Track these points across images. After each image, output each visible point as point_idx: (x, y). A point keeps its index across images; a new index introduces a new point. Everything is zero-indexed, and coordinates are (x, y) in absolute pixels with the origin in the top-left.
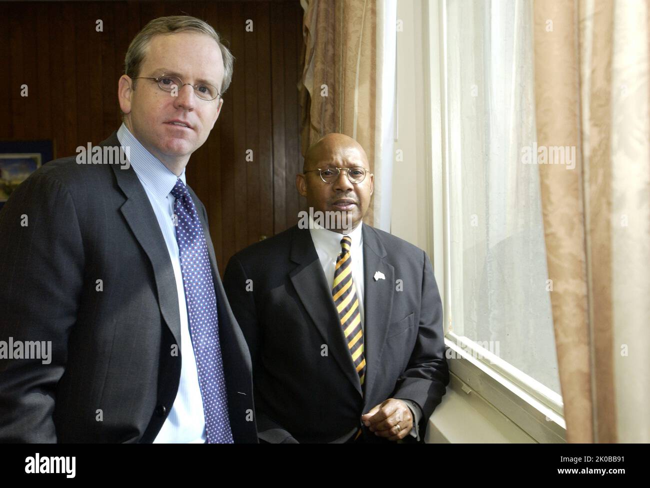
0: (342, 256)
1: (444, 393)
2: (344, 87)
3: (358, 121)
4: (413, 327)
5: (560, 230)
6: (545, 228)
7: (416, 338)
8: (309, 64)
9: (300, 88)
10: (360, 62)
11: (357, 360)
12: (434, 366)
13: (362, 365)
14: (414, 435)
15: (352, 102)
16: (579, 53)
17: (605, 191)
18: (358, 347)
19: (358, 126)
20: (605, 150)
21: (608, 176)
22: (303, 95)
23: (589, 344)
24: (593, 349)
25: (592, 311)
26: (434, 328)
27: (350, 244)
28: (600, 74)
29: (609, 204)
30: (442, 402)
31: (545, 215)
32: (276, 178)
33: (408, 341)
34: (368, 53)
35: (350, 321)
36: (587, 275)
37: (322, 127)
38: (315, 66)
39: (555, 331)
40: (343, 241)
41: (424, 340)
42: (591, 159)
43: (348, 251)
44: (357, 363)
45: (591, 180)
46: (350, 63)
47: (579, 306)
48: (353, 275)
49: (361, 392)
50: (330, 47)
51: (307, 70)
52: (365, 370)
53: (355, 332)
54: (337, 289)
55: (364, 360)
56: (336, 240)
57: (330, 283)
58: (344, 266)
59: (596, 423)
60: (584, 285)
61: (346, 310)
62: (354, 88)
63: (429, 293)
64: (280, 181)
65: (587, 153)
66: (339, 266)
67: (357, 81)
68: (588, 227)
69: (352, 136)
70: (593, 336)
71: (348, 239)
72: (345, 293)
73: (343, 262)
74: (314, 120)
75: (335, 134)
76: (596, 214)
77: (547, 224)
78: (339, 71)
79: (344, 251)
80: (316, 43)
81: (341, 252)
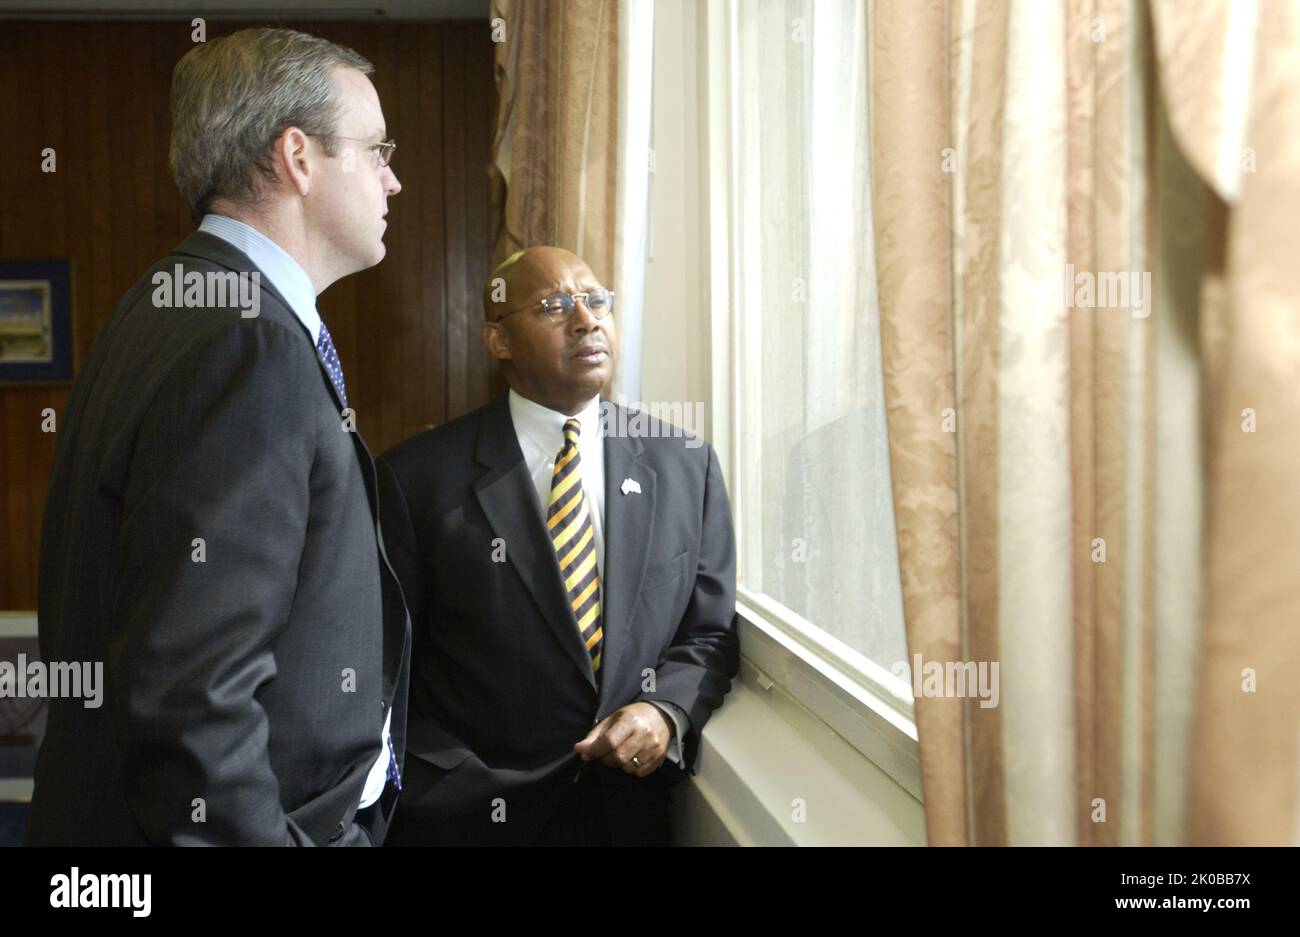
0: (565, 452)
1: (728, 689)
2: (562, 166)
3: (585, 226)
4: (686, 574)
5: (912, 400)
6: (887, 399)
7: (690, 595)
8: (504, 128)
9: (492, 172)
10: (591, 125)
11: (587, 630)
12: (713, 644)
13: (597, 637)
14: (675, 758)
15: (576, 193)
16: (950, 97)
17: (990, 335)
18: (590, 606)
19: (586, 233)
20: (990, 262)
21: (995, 307)
22: (496, 186)
23: (959, 596)
24: (965, 604)
25: (964, 540)
26: (720, 577)
27: (578, 433)
28: (984, 131)
29: (996, 354)
30: (725, 703)
31: (887, 376)
32: (451, 326)
33: (678, 598)
34: (604, 109)
35: (578, 562)
36: (957, 479)
37: (525, 237)
38: (515, 133)
39: (902, 572)
40: (567, 427)
41: (703, 597)
42: (966, 278)
43: (574, 444)
44: (587, 635)
45: (965, 315)
46: (572, 126)
47: (943, 531)
48: (583, 483)
49: (593, 682)
50: (540, 100)
51: (501, 140)
52: (601, 645)
53: (586, 582)
54: (556, 508)
55: (600, 629)
56: (556, 425)
57: (544, 496)
58: (566, 470)
59: (968, 729)
60: (953, 495)
61: (571, 544)
62: (578, 170)
63: (715, 518)
64: (459, 333)
65: (960, 268)
66: (559, 469)
67: (584, 157)
68: (960, 394)
69: (575, 252)
70: (965, 582)
71: (575, 424)
72: (570, 514)
73: (565, 463)
74: (513, 225)
75: (547, 247)
76: (973, 375)
77: (890, 390)
78: (555, 141)
79: (569, 443)
80: (516, 93)
81: (563, 445)
